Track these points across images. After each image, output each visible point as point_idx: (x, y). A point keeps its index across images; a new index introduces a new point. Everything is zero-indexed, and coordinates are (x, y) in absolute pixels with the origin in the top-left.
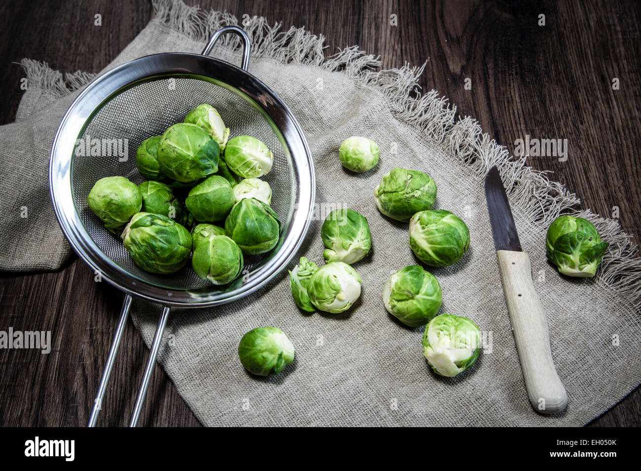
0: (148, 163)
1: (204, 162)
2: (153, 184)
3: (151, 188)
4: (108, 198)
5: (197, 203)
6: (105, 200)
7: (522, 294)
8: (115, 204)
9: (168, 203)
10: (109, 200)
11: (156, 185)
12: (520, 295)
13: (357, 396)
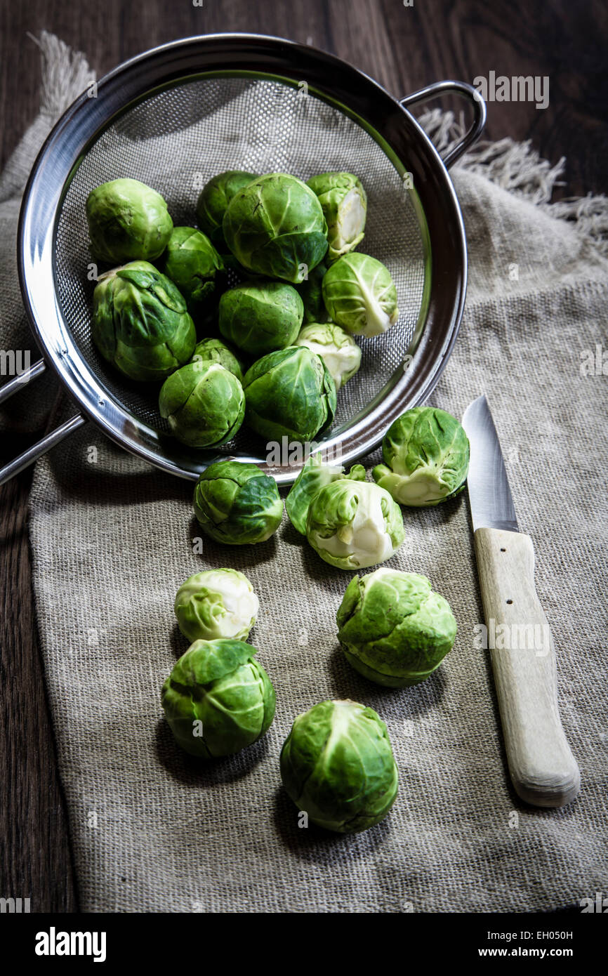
0: (214, 204)
1: (286, 256)
2: (201, 238)
3: (192, 242)
4: (117, 209)
5: (235, 305)
6: (111, 211)
7: (513, 600)
8: (119, 225)
9: (198, 279)
10: (116, 214)
11: (204, 243)
12: (510, 602)
13: (305, 695)
